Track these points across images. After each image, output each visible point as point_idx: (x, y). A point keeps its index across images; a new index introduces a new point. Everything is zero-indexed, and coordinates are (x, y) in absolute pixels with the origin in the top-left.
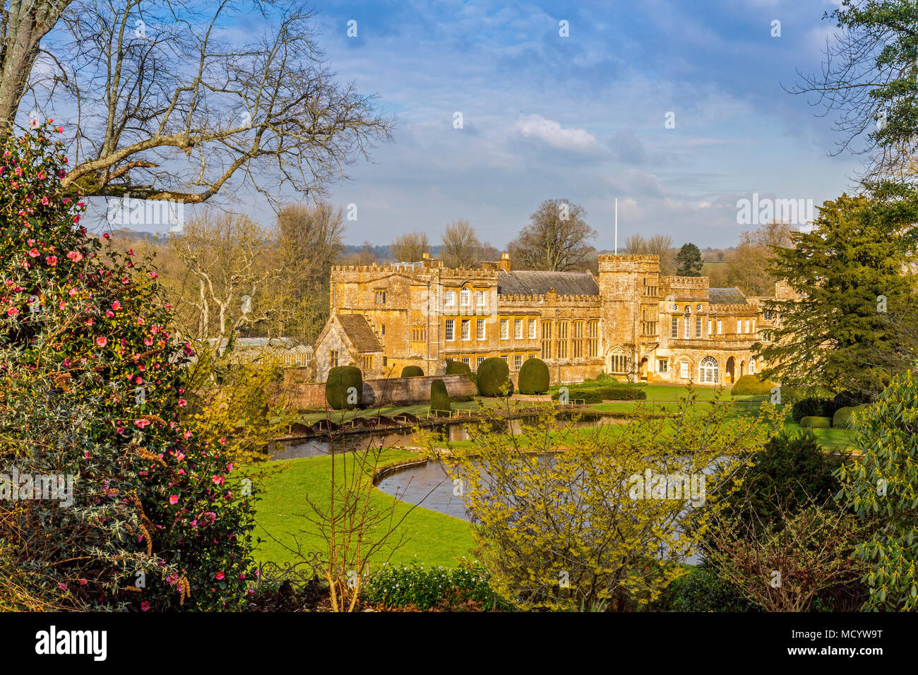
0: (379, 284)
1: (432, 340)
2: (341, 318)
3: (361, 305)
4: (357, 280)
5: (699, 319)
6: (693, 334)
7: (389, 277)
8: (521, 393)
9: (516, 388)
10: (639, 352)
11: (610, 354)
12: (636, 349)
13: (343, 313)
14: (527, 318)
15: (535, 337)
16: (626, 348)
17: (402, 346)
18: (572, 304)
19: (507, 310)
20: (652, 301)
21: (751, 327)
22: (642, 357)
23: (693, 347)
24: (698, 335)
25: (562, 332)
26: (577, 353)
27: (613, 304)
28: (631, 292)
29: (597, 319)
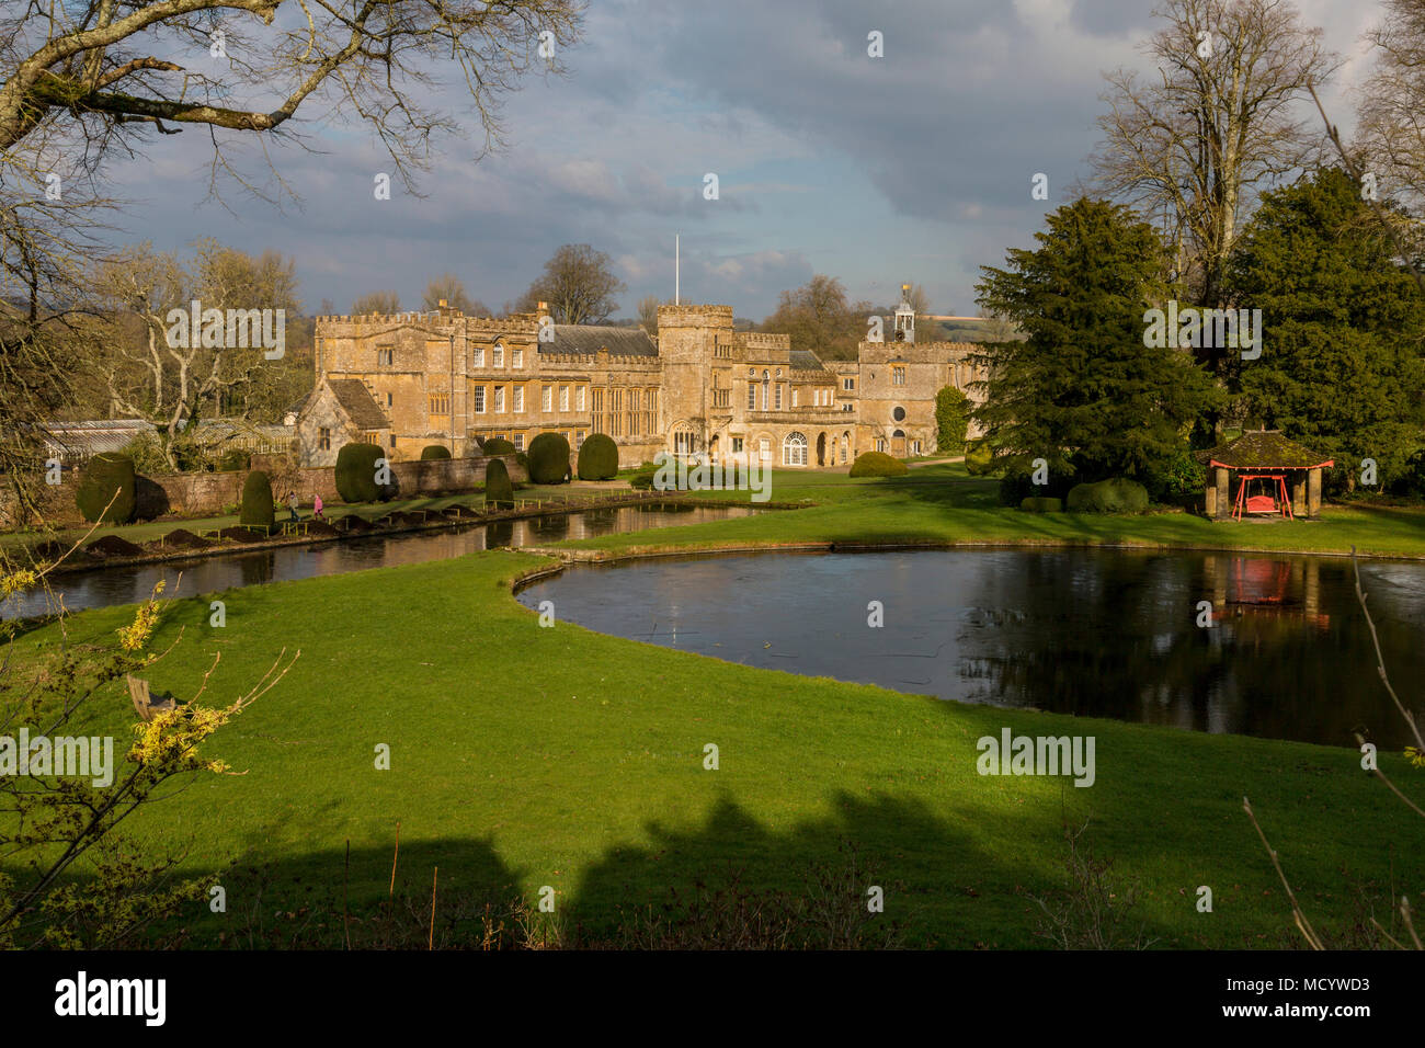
0: (383, 339)
1: (458, 413)
2: (333, 384)
3: (359, 368)
4: (353, 335)
5: (778, 387)
6: (771, 406)
7: (397, 329)
8: (582, 479)
9: (575, 472)
10: (709, 428)
11: (673, 431)
12: (706, 424)
13: (333, 377)
14: (573, 384)
15: (583, 409)
16: (694, 423)
17: (417, 421)
18: (627, 367)
19: (550, 373)
20: (724, 364)
21: (829, 398)
22: (713, 433)
23: (776, 421)
24: (778, 407)
25: (616, 403)
26: (634, 429)
27: (676, 368)
28: (699, 352)
29: (656, 387)
